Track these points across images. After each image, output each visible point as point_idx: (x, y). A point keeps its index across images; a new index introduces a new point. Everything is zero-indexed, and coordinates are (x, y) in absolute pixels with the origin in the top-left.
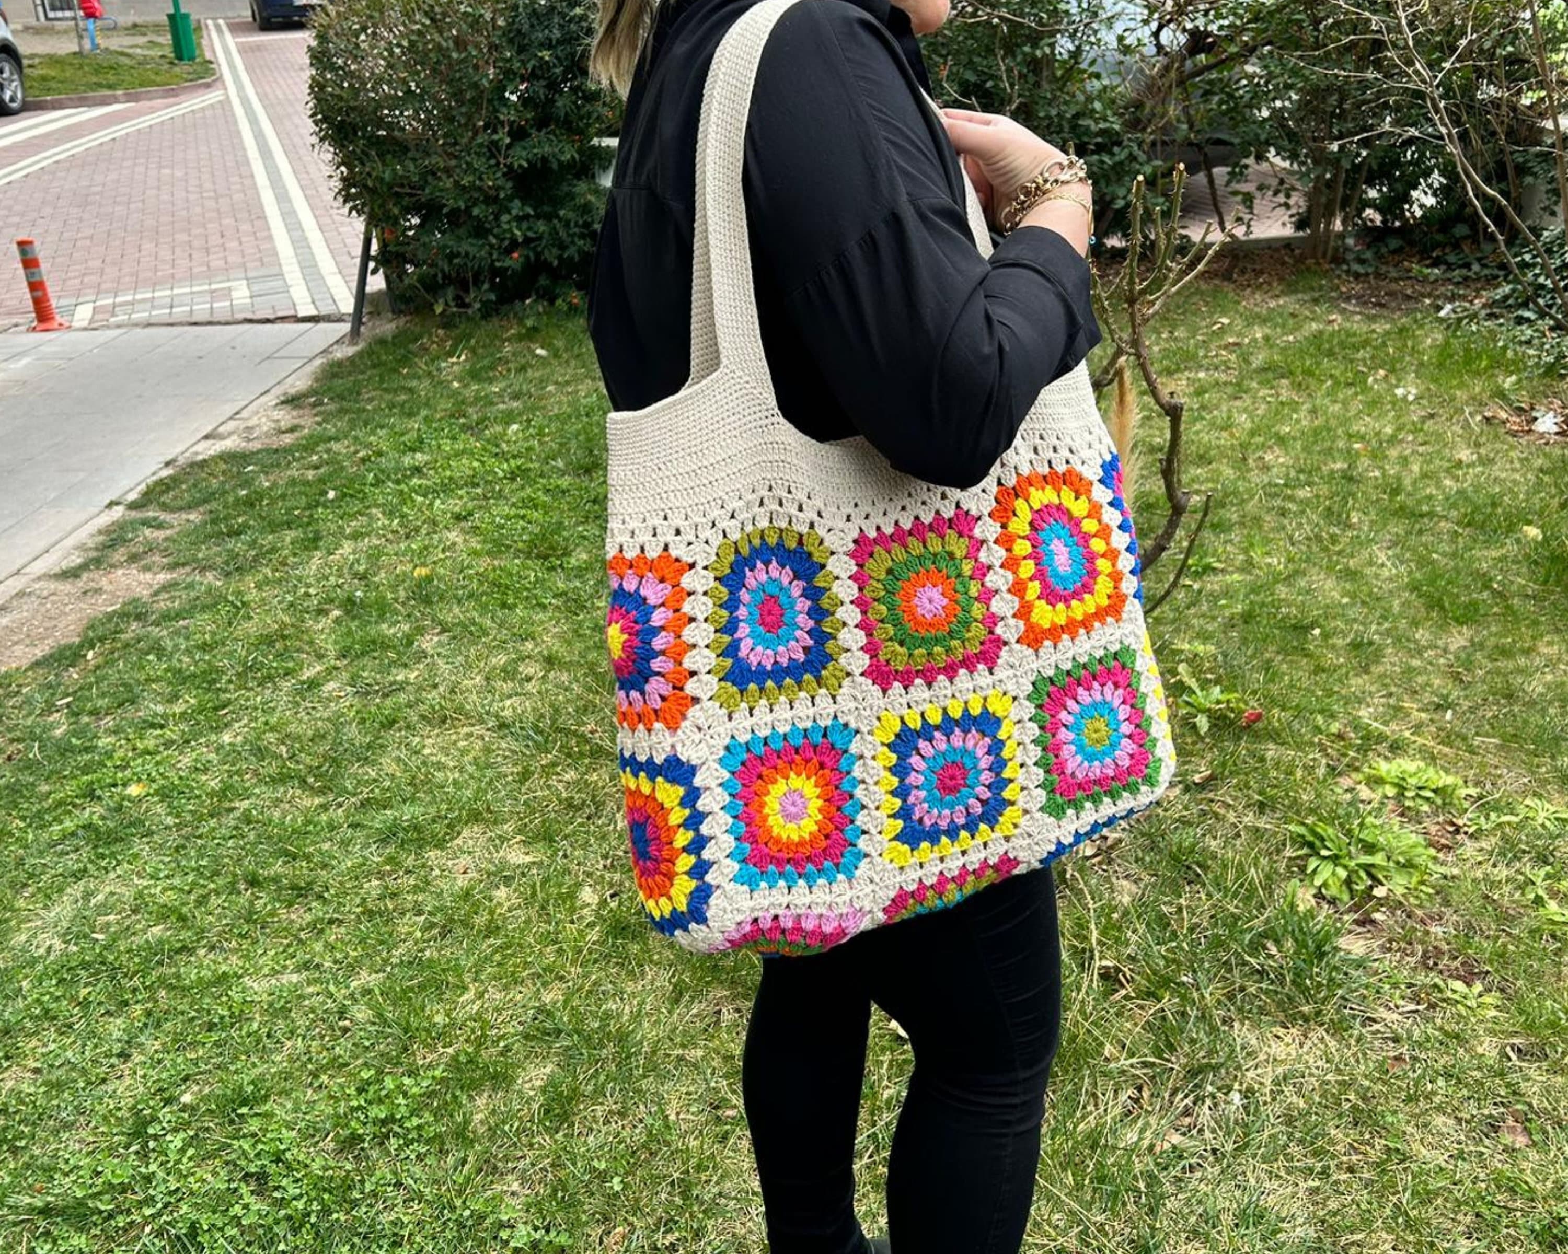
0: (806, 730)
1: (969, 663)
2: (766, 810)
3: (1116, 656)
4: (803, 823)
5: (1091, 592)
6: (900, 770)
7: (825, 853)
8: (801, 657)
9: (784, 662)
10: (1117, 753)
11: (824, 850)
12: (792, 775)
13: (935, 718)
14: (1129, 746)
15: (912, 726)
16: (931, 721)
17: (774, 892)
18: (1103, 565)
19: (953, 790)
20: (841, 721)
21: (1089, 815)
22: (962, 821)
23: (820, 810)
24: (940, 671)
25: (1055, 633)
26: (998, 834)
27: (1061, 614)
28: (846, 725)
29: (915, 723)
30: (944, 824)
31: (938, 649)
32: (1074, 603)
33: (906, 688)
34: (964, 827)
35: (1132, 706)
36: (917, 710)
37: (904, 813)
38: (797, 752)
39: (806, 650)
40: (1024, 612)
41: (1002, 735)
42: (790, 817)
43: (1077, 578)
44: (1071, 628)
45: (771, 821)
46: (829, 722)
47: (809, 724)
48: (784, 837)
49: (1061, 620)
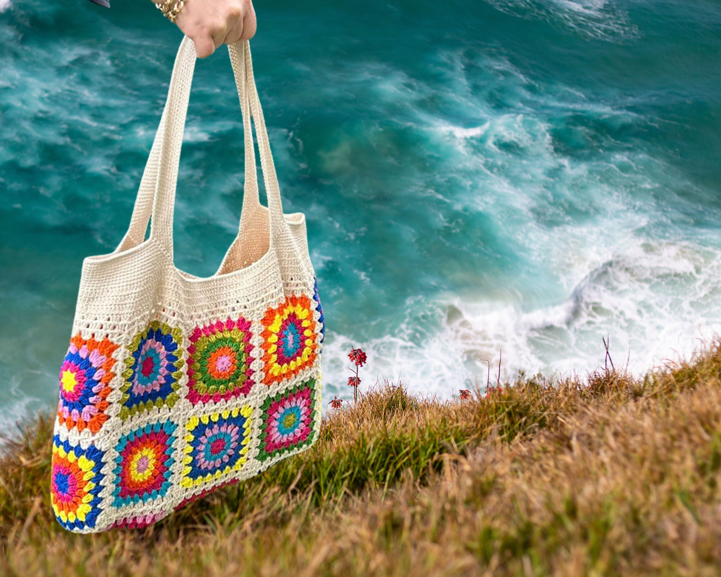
0: (153, 425)
1: (236, 394)
2: (131, 468)
3: (306, 384)
4: (146, 472)
5: (301, 356)
6: (195, 443)
7: (154, 486)
8: (158, 389)
9: (149, 391)
10: (296, 430)
11: (153, 485)
12: (144, 448)
13: (215, 419)
14: (302, 426)
15: (204, 422)
16: (213, 420)
17: (127, 508)
18: (308, 342)
19: (217, 452)
20: (171, 420)
21: (278, 458)
22: (218, 466)
23: (154, 465)
24: (222, 397)
25: (280, 378)
26: (234, 470)
27: (284, 369)
28: (173, 423)
29: (206, 421)
30: (210, 468)
31: (222, 387)
32: (292, 362)
33: (204, 404)
34: (219, 468)
35: (308, 407)
36: (207, 415)
37: (193, 464)
38: (148, 437)
39: (161, 385)
40: (266, 370)
41: (244, 426)
42: (140, 470)
43: (295, 350)
44: (288, 375)
45: (132, 473)
46: (165, 421)
47: (155, 423)
48: (136, 480)
49: (284, 371)
